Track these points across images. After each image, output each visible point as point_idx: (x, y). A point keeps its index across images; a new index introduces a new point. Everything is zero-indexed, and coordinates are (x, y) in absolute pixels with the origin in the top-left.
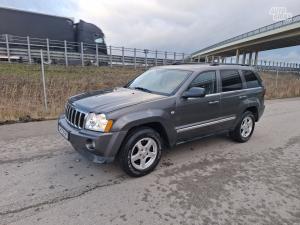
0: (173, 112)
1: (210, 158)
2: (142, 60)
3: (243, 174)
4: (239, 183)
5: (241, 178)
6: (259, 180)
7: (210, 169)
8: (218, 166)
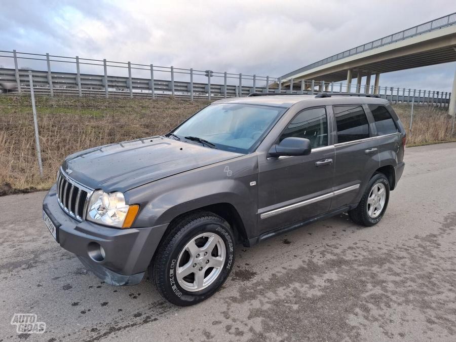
0: (253, 184)
1: (318, 260)
2: (203, 88)
3: (378, 291)
4: (375, 311)
5: (376, 299)
6: (407, 302)
7: (319, 281)
8: (333, 276)
